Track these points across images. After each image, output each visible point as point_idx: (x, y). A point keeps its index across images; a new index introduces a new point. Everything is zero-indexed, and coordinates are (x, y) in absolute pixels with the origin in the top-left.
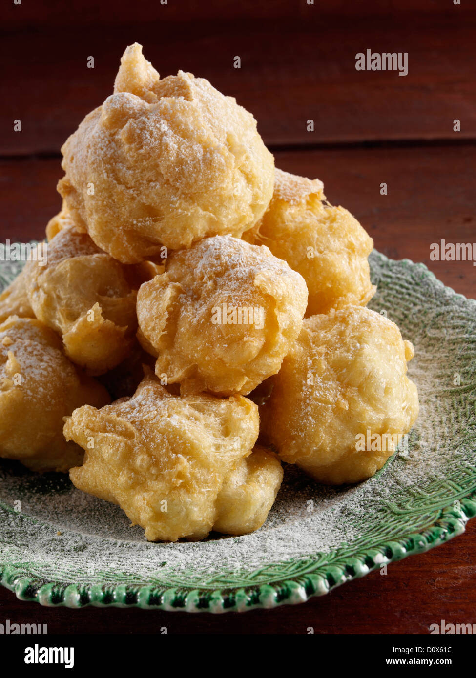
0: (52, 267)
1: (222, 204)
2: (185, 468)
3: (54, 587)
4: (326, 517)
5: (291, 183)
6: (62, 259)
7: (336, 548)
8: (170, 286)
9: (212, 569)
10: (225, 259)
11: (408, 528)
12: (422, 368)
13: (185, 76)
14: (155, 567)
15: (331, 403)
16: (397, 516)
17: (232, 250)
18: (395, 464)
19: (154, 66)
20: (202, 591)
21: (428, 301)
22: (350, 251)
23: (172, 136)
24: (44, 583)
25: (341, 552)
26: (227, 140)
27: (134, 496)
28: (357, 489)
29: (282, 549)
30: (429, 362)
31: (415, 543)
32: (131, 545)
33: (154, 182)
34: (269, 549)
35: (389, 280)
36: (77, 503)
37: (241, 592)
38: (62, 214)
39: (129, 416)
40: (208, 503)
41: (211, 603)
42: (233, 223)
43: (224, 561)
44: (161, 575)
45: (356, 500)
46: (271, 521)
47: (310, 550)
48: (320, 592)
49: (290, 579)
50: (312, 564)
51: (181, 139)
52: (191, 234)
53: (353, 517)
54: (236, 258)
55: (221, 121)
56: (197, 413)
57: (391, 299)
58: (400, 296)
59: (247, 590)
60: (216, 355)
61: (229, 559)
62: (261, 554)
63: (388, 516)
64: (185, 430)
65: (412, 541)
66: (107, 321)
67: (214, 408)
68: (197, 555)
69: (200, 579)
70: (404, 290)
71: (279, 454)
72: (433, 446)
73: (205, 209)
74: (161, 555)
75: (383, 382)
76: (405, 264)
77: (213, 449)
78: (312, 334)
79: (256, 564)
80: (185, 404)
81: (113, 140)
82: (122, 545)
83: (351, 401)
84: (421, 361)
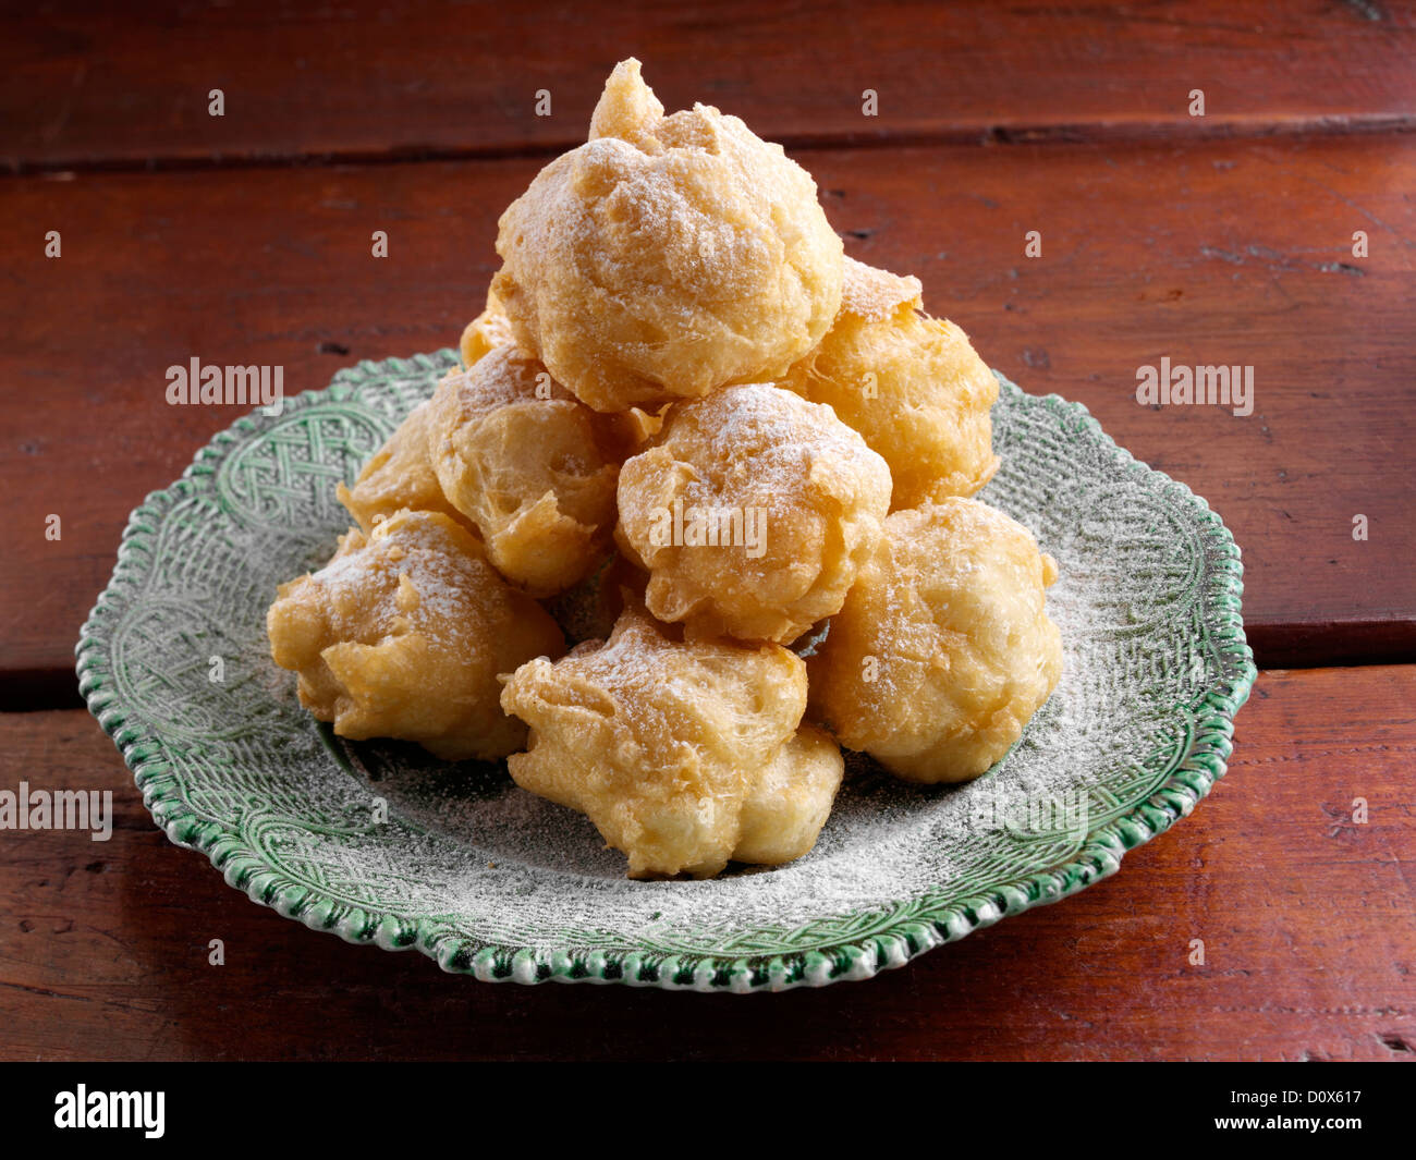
0: (477, 419)
1: (763, 322)
2: (694, 763)
3: (496, 952)
4: (907, 842)
5: (870, 284)
6: (494, 405)
7: (921, 894)
8: (674, 468)
9: (732, 925)
10: (765, 428)
11: (1032, 864)
12: (1071, 589)
13: (706, 112)
14: (644, 921)
15: (922, 660)
16: (1016, 844)
17: (775, 412)
18: (1021, 754)
19: (657, 94)
20: (717, 961)
21: (1088, 471)
22: (961, 403)
23: (687, 210)
24: (481, 948)
25: (929, 900)
26: (773, 217)
27: (613, 803)
28: (958, 795)
29: (838, 894)
30: (1084, 579)
31: (1041, 889)
32: (604, 884)
33: (656, 284)
34: (818, 893)
35: (1024, 432)
36: (514, 815)
37: (777, 962)
38: (486, 315)
39: (606, 679)
40: (727, 816)
41: (732, 978)
42: (779, 350)
43: (749, 911)
44: (655, 933)
45: (956, 814)
46: (822, 845)
47: (882, 896)
48: (895, 963)
49: (850, 943)
50: (884, 920)
51: (701, 215)
52: (710, 371)
53: (951, 843)
54: (780, 426)
55: (762, 185)
56: (710, 675)
57: (1026, 465)
58: (1041, 461)
59: (786, 959)
60: (745, 588)
61: (758, 908)
62: (806, 901)
63: (1005, 843)
64: (693, 704)
65: (1036, 885)
66: (566, 517)
67: (737, 666)
68: (708, 902)
69: (715, 942)
70: (1048, 451)
71: (839, 737)
72: (1082, 727)
73: (738, 329)
74: (652, 901)
75: (1006, 628)
76: (1053, 402)
77: (735, 733)
78: (896, 545)
79: (798, 918)
80: (692, 660)
81: (590, 215)
82: (591, 885)
83: (954, 655)
84: (1072, 576)
